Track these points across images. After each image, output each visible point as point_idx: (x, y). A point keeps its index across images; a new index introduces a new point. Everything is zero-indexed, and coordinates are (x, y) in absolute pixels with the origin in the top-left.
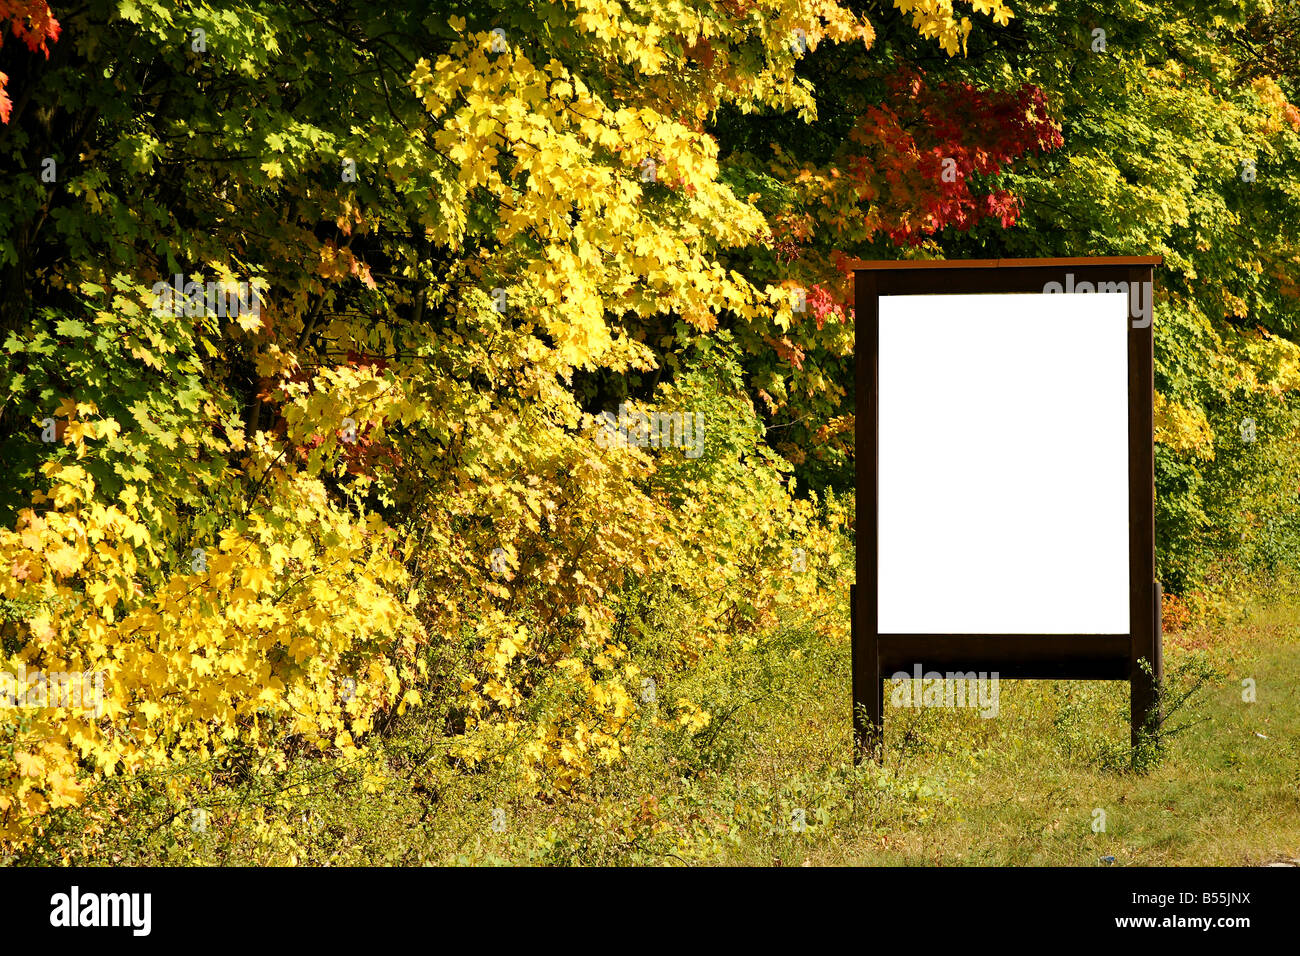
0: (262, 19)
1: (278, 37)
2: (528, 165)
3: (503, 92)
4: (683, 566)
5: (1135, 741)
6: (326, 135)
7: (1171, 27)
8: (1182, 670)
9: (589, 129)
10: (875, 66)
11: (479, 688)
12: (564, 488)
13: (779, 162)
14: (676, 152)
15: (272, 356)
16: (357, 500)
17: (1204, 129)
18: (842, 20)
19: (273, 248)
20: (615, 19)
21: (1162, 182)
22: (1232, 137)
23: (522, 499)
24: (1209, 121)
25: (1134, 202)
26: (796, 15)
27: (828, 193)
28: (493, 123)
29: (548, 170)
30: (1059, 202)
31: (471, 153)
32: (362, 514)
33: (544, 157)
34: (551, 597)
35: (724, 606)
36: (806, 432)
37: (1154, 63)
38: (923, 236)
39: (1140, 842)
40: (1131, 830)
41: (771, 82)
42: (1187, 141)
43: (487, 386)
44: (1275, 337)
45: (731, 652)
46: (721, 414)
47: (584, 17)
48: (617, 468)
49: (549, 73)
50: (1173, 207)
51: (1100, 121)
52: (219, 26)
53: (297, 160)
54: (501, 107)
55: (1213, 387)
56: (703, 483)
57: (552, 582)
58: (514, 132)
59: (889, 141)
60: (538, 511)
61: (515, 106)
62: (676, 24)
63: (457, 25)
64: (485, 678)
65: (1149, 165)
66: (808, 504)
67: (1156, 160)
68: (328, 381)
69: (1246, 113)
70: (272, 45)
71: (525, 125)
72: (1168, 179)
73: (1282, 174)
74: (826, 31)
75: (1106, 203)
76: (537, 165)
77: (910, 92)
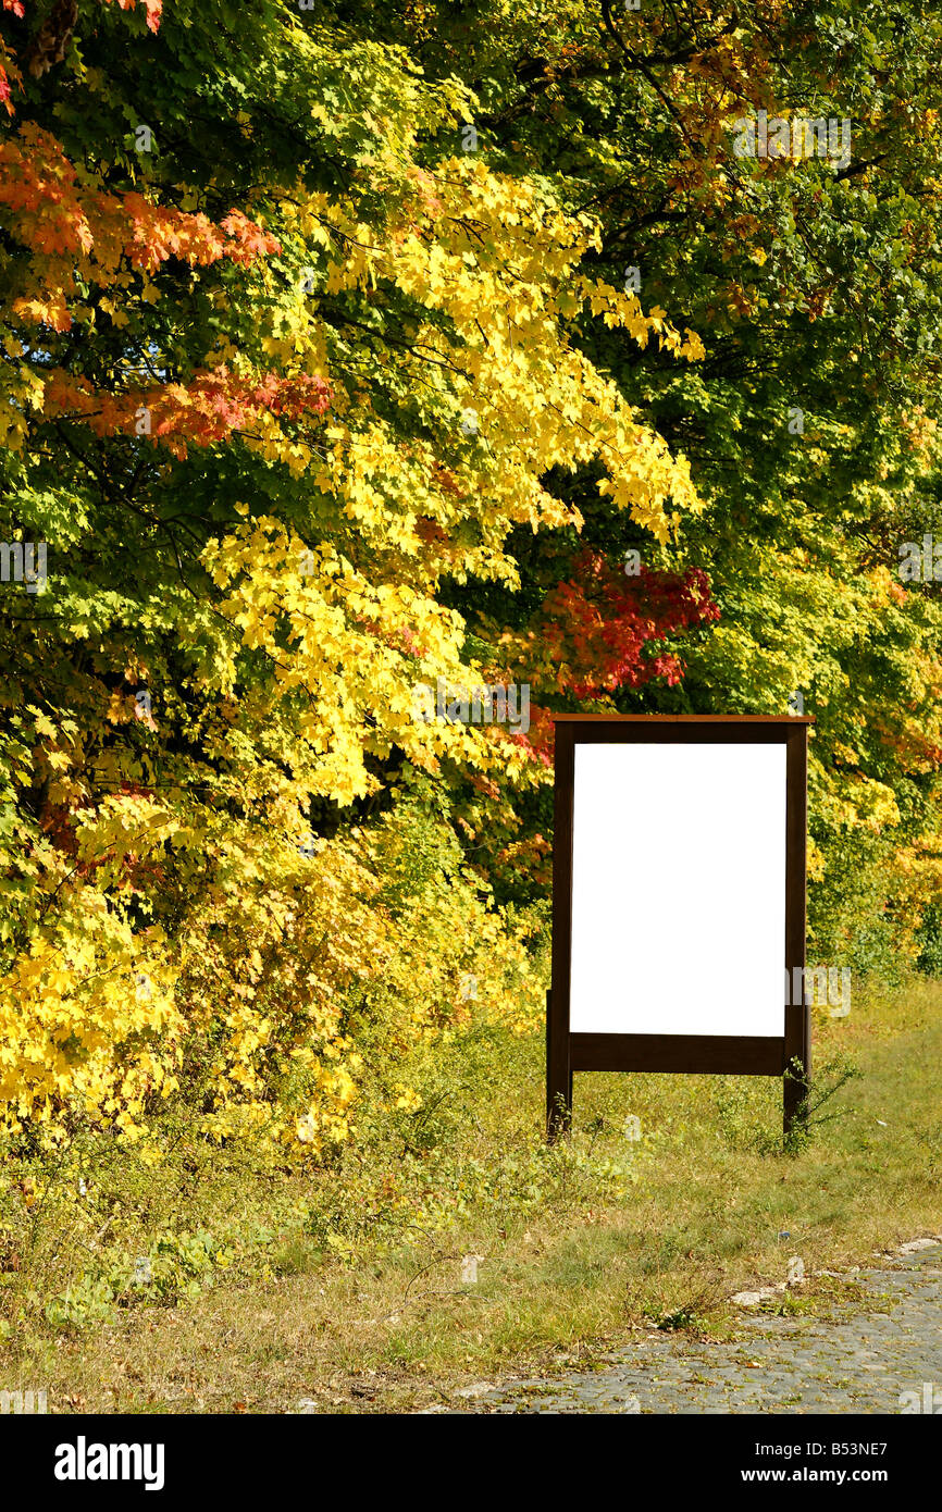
0: (77, 500)
1: (88, 514)
2: (303, 632)
3: (279, 569)
4: (398, 969)
5: (787, 1128)
6: (127, 601)
7: (798, 522)
8: (828, 1068)
9: (354, 602)
10: (561, 547)
11: (226, 1072)
12: (300, 902)
13: (484, 627)
14: (428, 625)
15: (63, 786)
16: (121, 908)
17: (825, 607)
18: (555, 509)
19: (69, 694)
20: (379, 509)
21: (792, 649)
22: (848, 615)
23: (269, 913)
24: (831, 599)
25: (767, 668)
26: (516, 504)
27: (526, 654)
28: (273, 595)
29: (320, 639)
30: (704, 665)
31: (253, 621)
32: (125, 920)
33: (317, 626)
34: (286, 995)
35: (428, 1004)
36: (489, 855)
37: (785, 550)
38: (604, 691)
39: (807, 1219)
40: (798, 1208)
41: (481, 558)
42: (811, 617)
43: (242, 815)
44: (872, 781)
45: (435, 1044)
46: (432, 840)
47: (354, 507)
48: (347, 885)
49: (320, 553)
50: (801, 672)
51: (738, 599)
52: (41, 506)
53: (101, 623)
54: (280, 582)
55: (826, 821)
56: (417, 898)
57: (288, 982)
58: (291, 603)
59: (577, 611)
60: (282, 923)
61: (291, 581)
62: (422, 507)
63: (243, 511)
64: (231, 1064)
65: (779, 636)
66: (498, 917)
67: (785, 632)
68: (111, 808)
69: (859, 594)
70: (83, 521)
71: (301, 598)
72: (796, 647)
73: (886, 643)
74: (542, 518)
75: (744, 667)
76: (310, 632)
77: (593, 571)
